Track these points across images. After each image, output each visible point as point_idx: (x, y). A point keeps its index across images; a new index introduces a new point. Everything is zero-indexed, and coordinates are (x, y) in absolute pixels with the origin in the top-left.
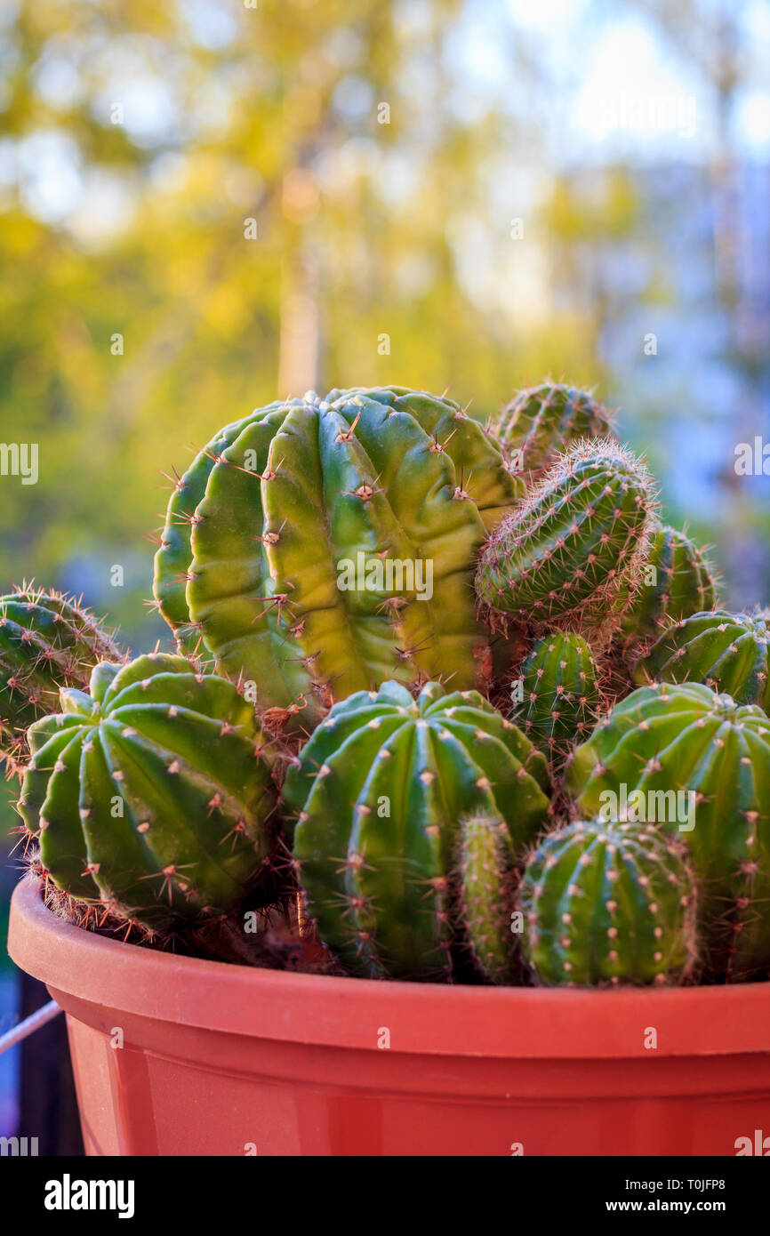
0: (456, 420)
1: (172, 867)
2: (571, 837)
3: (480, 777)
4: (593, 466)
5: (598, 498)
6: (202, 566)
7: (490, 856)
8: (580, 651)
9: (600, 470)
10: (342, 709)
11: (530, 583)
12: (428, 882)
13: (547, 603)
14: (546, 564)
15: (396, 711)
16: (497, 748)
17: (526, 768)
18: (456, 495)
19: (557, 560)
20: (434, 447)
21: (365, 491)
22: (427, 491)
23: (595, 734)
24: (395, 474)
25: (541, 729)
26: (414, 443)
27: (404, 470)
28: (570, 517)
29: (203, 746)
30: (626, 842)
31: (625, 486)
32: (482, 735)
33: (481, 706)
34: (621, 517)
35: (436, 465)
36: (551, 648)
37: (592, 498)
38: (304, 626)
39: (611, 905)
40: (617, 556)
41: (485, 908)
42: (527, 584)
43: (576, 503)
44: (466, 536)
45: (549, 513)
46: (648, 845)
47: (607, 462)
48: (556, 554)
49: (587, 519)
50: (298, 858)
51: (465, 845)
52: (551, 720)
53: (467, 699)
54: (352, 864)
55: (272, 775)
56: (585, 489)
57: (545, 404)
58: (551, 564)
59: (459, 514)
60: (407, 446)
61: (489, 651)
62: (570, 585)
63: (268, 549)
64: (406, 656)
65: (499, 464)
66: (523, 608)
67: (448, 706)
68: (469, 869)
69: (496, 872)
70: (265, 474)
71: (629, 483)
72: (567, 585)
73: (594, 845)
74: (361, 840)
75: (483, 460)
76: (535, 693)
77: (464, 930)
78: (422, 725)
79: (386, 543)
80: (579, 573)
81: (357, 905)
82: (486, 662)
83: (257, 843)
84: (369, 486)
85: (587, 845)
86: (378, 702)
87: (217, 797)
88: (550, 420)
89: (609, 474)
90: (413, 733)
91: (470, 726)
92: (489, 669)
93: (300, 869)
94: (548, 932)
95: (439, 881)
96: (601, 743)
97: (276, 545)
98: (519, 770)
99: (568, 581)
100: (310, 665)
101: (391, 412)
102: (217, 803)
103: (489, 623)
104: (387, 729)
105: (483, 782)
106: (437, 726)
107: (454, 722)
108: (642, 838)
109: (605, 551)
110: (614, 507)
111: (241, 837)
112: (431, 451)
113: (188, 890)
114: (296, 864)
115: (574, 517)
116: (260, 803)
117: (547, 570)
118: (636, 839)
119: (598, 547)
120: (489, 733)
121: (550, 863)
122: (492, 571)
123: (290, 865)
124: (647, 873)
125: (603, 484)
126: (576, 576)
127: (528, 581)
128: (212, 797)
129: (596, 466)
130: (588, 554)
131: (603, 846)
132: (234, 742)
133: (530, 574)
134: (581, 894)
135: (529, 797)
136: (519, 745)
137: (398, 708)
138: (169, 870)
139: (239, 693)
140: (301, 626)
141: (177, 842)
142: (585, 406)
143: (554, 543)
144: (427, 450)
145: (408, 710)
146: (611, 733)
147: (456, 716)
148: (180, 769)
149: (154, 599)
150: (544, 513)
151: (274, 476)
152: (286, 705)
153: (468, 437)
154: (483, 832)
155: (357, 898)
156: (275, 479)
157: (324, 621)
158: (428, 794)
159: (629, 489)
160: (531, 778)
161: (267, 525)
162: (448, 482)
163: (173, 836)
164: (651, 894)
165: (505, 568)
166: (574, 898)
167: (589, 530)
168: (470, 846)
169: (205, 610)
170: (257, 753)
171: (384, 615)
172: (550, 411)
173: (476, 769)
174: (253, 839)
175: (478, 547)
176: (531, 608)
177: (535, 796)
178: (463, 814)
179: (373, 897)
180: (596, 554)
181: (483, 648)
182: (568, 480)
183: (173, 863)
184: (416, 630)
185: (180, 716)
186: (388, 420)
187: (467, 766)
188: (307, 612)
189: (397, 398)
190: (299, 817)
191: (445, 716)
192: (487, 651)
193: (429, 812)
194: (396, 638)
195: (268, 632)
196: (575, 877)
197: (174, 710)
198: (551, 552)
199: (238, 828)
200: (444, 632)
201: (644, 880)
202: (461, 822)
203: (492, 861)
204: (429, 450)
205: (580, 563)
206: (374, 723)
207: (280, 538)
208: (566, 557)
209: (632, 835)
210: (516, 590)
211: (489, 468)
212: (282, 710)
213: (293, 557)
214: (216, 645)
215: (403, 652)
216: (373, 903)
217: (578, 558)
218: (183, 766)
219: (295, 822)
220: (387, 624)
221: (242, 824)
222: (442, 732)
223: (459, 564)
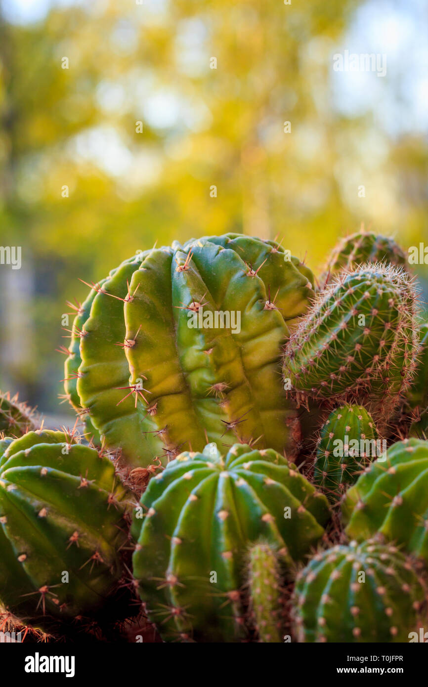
0: (272, 254)
1: (46, 587)
2: (326, 558)
3: (264, 513)
4: (356, 278)
5: (359, 301)
6: (87, 367)
7: (269, 574)
8: (361, 418)
9: (362, 281)
10: (172, 465)
11: (315, 367)
12: (225, 595)
13: (330, 383)
14: (325, 353)
15: (206, 466)
16: (280, 491)
17: (304, 505)
18: (266, 307)
19: (331, 348)
20: (249, 273)
21: (195, 306)
22: (246, 305)
23: (360, 479)
24: (224, 294)
25: (333, 477)
26: (236, 271)
27: (230, 291)
28: (340, 317)
29: (68, 496)
30: (370, 561)
31: (380, 292)
32: (270, 481)
33: (276, 461)
34: (377, 314)
35: (251, 285)
36: (339, 416)
37: (355, 302)
38: (157, 407)
39: (354, 610)
40: (378, 345)
41: (267, 614)
42: (313, 369)
43: (344, 307)
44: (274, 337)
45: (325, 315)
46: (387, 563)
47: (368, 275)
48: (331, 345)
49: (352, 317)
50: (137, 578)
51: (250, 566)
52: (340, 470)
53: (264, 456)
54: (169, 582)
55: (125, 517)
56: (350, 295)
57: (357, 245)
58: (328, 351)
59: (269, 320)
60: (231, 274)
61: (298, 421)
62: (344, 367)
63: (127, 350)
64: (232, 426)
65: (304, 284)
66: (314, 386)
67: (246, 461)
68: (254, 584)
69: (276, 586)
70: (127, 298)
71: (384, 289)
72: (342, 368)
73: (343, 564)
74: (175, 564)
75: (293, 282)
76: (328, 450)
77: (254, 630)
78: (224, 475)
79: (212, 343)
80: (350, 359)
81: (176, 613)
82: (296, 429)
83: (112, 568)
84: (198, 302)
85: (337, 563)
86: (196, 459)
87: (76, 534)
88: (360, 256)
89: (368, 283)
90: (216, 482)
91: (260, 476)
92: (298, 434)
93: (138, 586)
94: (311, 632)
95: (233, 594)
96: (365, 485)
97: (134, 348)
98: (298, 507)
99: (343, 365)
100: (162, 435)
101: (221, 249)
102: (76, 538)
103: (296, 400)
104: (196, 479)
105: (268, 518)
106: (235, 476)
107: (249, 473)
108: (384, 556)
109: (368, 341)
110: (372, 307)
111: (98, 564)
112: (248, 275)
113: (60, 604)
114: (135, 583)
115: (343, 316)
116: (117, 538)
117: (326, 357)
118: (378, 558)
119: (362, 337)
120: (275, 480)
121: (310, 579)
122: (291, 361)
123: (131, 584)
124: (383, 584)
125: (364, 292)
126: (348, 361)
127: (314, 366)
128: (71, 535)
129: (359, 278)
130: (355, 344)
131: (350, 565)
132: (90, 493)
133: (315, 361)
134: (331, 602)
135: (308, 528)
136: (304, 489)
137: (208, 463)
138: (43, 589)
139: (100, 457)
140: (155, 407)
141: (50, 568)
142: (386, 246)
143: (330, 337)
144: (245, 275)
145: (215, 464)
146: (371, 477)
147: (252, 468)
148: (47, 514)
149: (65, 394)
150: (323, 315)
151: (132, 299)
152: (146, 466)
153: (281, 266)
154: (264, 556)
155: (175, 608)
156: (133, 301)
157: (173, 403)
158: (223, 527)
159: (384, 294)
160: (308, 513)
161: (127, 335)
162: (260, 298)
163: (47, 564)
164: (387, 601)
165: (298, 358)
166: (327, 606)
167: (353, 325)
168: (254, 566)
169: (91, 399)
170: (110, 500)
171: (212, 396)
172: (360, 250)
173: (261, 507)
174: (109, 565)
175: (283, 344)
176: (319, 386)
177: (313, 527)
178: (249, 543)
179: (186, 607)
180: (361, 344)
181: (293, 419)
182: (339, 290)
183: (46, 584)
184: (240, 407)
185: (50, 476)
186: (219, 255)
187: (255, 506)
188: (157, 397)
189: (230, 241)
190: (135, 548)
191: (243, 468)
192: (296, 422)
193: (224, 541)
194: (223, 414)
195: (137, 413)
196: (327, 589)
197: (44, 470)
198: (328, 343)
199: (94, 557)
200: (264, 408)
201: (381, 590)
202: (248, 548)
203: (272, 578)
204: (246, 275)
205: (349, 351)
206: (188, 475)
207: (136, 343)
208: (339, 347)
209: (375, 555)
210: (306, 373)
211: (296, 287)
212: (143, 469)
213: (146, 357)
214: (100, 424)
215: (229, 424)
216: (188, 611)
217: (348, 347)
218: (51, 511)
219: (133, 551)
220: (218, 404)
221: (98, 554)
222: (238, 480)
223: (271, 357)
